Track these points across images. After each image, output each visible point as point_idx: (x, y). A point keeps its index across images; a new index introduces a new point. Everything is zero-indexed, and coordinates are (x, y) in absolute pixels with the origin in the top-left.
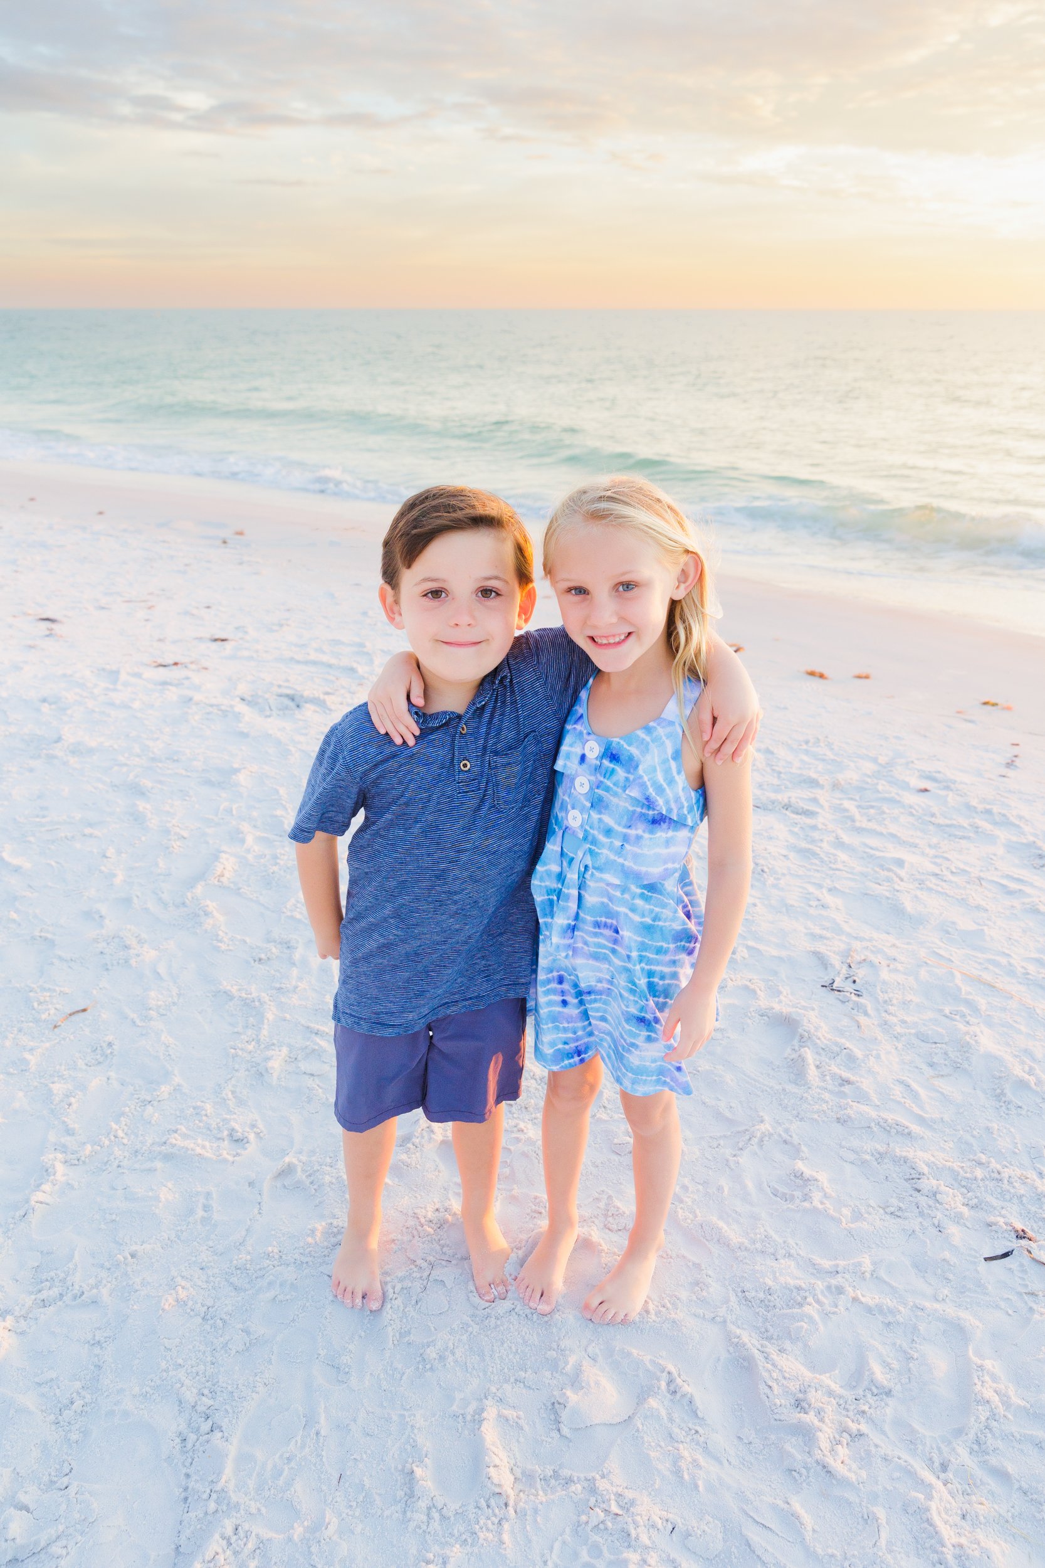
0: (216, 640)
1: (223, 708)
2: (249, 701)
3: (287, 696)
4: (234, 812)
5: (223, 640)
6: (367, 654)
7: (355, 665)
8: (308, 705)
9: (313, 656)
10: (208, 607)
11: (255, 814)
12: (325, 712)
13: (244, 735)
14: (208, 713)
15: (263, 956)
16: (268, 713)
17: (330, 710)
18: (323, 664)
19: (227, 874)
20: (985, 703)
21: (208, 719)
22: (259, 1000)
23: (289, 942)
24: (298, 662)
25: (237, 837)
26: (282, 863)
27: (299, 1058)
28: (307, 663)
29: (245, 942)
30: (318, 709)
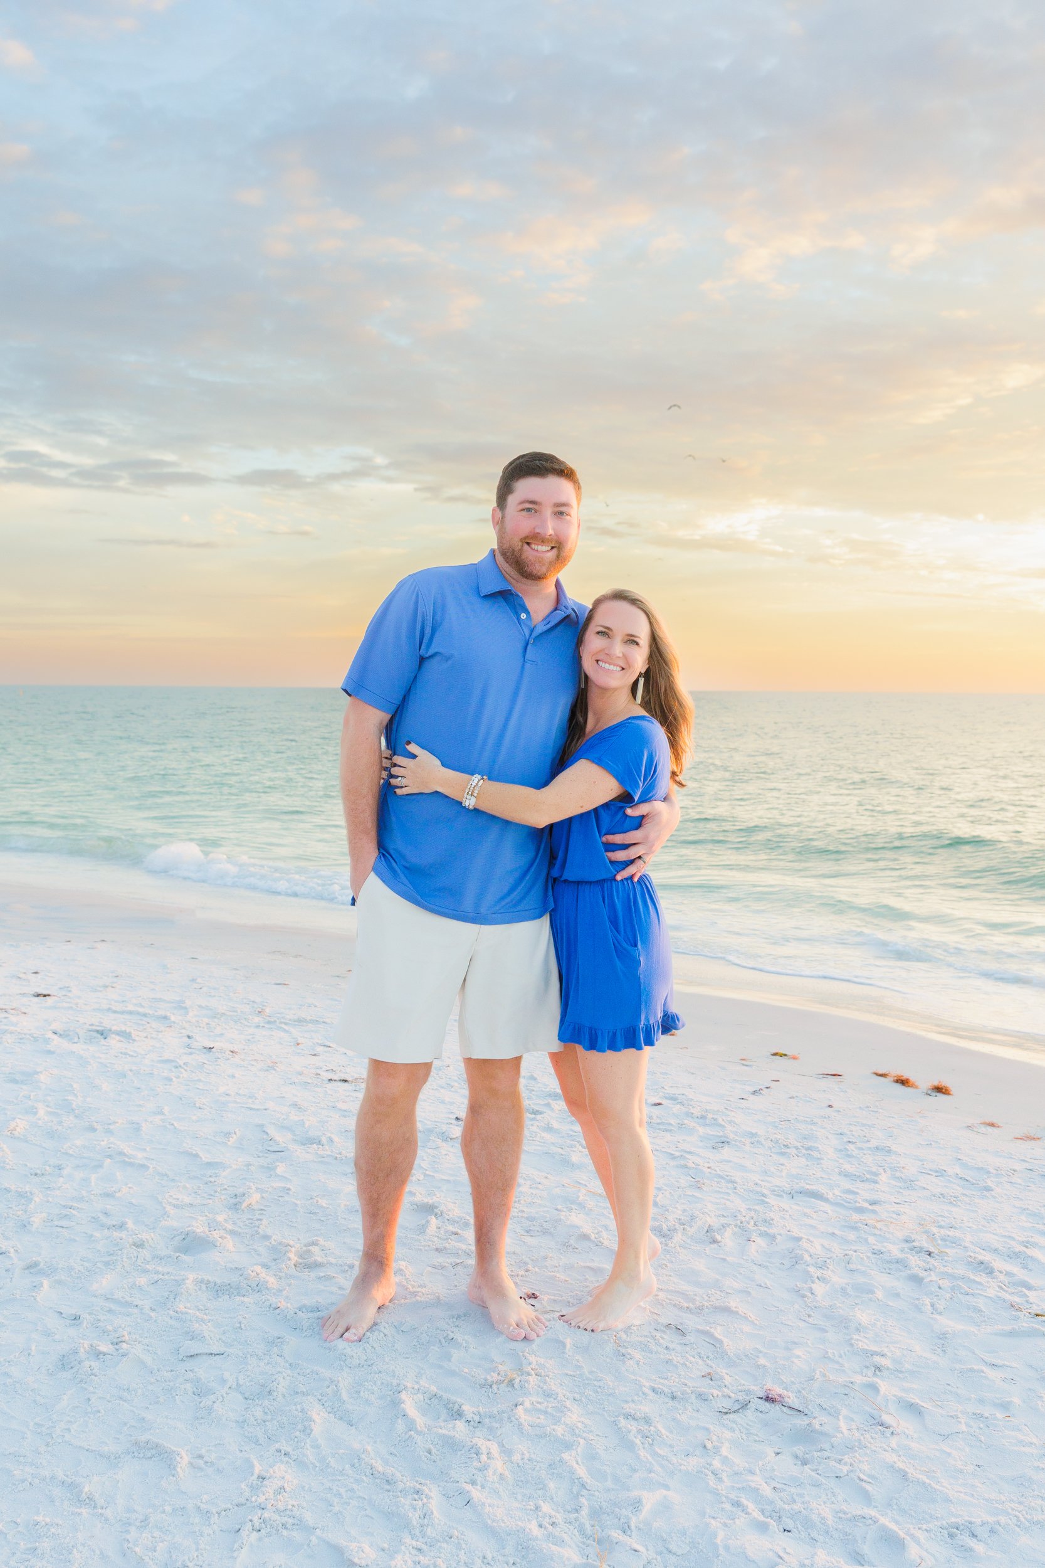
0: (39, 995)
1: (35, 1035)
2: (61, 1035)
3: (97, 1031)
4: (32, 1097)
5: (45, 996)
6: (186, 1008)
7: (168, 1014)
8: (113, 1036)
9: (131, 1008)
10: (36, 973)
11: (49, 1098)
12: (129, 1042)
13: (50, 1052)
14: (21, 1039)
15: (39, 1172)
16: (76, 1040)
17: (134, 1040)
18: (138, 1013)
19: (18, 1129)
20: (775, 1054)
21: (19, 1043)
22: (31, 1193)
23: (61, 1165)
24: (115, 1012)
25: (33, 1111)
26: (65, 1125)
27: (55, 1219)
28: (123, 1013)
29: (26, 1165)
30: (122, 1039)
